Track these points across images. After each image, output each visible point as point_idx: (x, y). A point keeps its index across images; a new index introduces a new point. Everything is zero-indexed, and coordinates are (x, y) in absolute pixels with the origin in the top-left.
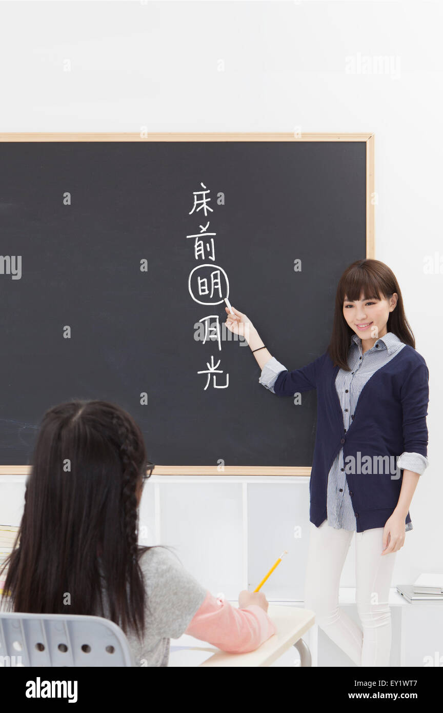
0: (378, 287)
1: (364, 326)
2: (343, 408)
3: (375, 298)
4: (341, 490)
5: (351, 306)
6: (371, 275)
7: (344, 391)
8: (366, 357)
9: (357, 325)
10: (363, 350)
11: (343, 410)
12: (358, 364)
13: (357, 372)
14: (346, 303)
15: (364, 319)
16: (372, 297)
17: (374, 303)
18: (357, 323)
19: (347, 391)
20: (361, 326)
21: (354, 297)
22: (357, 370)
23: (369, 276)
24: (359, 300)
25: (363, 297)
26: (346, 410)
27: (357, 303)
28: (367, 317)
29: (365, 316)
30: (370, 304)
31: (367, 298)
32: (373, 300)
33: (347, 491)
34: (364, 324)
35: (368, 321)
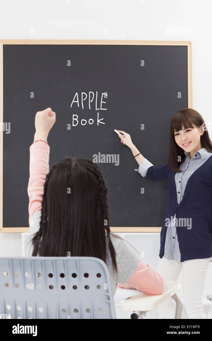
0: (191, 122)
1: (187, 144)
2: (178, 191)
3: (191, 127)
4: (174, 238)
5: (178, 134)
6: (186, 115)
7: (178, 181)
8: (191, 162)
9: (183, 145)
10: (190, 158)
11: (177, 192)
12: (187, 166)
13: (186, 171)
14: (175, 133)
15: (185, 140)
16: (188, 127)
17: (190, 130)
18: (183, 143)
19: (180, 182)
20: (185, 145)
21: (179, 129)
22: (186, 170)
23: (185, 116)
24: (181, 130)
25: (183, 128)
26: (179, 193)
27: (182, 132)
28: (187, 139)
29: (186, 139)
30: (188, 131)
31: (186, 128)
32: (190, 129)
33: (177, 238)
34: (187, 143)
35: (188, 141)
